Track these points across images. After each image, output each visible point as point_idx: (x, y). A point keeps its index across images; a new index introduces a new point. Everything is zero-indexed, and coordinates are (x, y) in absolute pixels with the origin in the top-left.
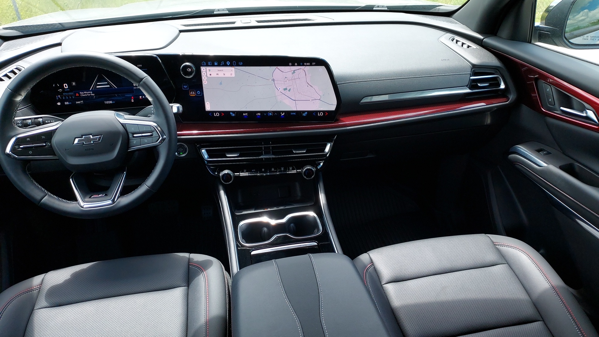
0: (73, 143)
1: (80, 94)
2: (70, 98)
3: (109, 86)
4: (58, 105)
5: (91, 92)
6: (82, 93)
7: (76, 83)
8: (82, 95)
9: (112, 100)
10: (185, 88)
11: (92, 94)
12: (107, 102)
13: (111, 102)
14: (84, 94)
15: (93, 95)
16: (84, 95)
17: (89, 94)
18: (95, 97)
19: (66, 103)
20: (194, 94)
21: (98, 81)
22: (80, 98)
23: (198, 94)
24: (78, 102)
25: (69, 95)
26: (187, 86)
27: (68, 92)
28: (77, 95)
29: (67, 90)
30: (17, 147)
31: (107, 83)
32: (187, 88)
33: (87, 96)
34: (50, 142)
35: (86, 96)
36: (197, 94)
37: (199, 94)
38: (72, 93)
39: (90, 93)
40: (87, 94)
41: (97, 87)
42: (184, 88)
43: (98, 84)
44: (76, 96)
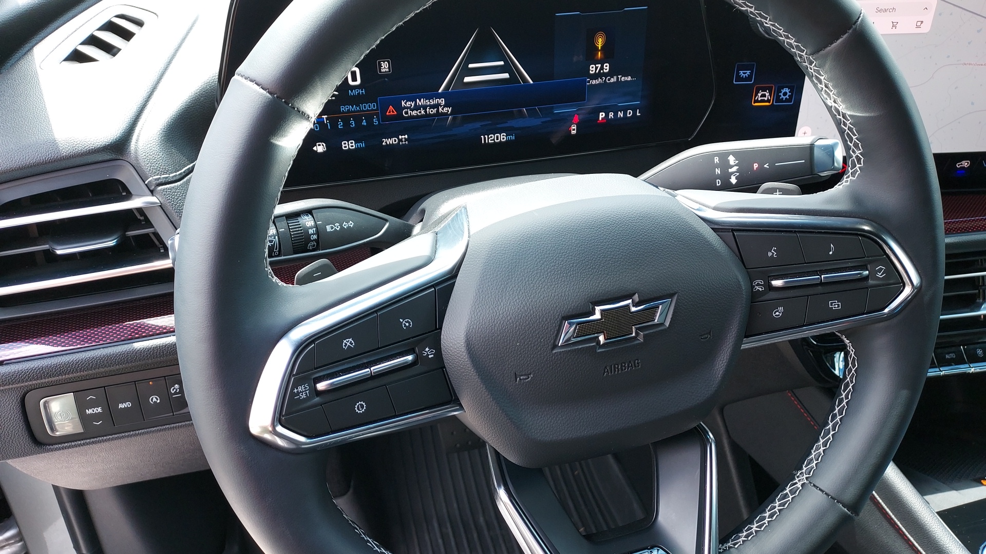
0: (555, 346)
1: (399, 108)
2: (364, 123)
3: (506, 76)
4: (316, 152)
5: (442, 101)
6: (408, 104)
7: (393, 66)
8: (406, 113)
9: (508, 131)
10: (743, 79)
11: (445, 106)
12: (491, 139)
13: (503, 137)
14: (417, 108)
15: (445, 110)
16: (414, 113)
17: (432, 107)
18: (454, 119)
19: (348, 145)
20: (768, 101)
21: (471, 58)
22: (399, 124)
23: (782, 101)
24: (390, 141)
25: (360, 111)
26: (751, 73)
27: (357, 100)
28: (391, 111)
29: (355, 92)
30: (303, 391)
31: (502, 63)
32: (749, 78)
33: (427, 115)
34: (436, 344)
35: (422, 116)
36: (778, 99)
37: (787, 100)
38: (372, 106)
39: (437, 106)
40: (425, 107)
41: (467, 79)
42: (739, 78)
43: (471, 66)
44: (385, 118)
